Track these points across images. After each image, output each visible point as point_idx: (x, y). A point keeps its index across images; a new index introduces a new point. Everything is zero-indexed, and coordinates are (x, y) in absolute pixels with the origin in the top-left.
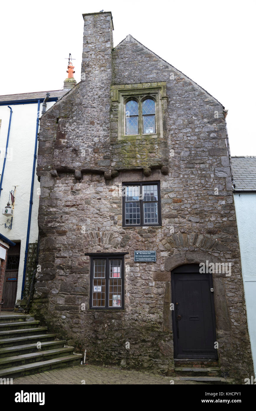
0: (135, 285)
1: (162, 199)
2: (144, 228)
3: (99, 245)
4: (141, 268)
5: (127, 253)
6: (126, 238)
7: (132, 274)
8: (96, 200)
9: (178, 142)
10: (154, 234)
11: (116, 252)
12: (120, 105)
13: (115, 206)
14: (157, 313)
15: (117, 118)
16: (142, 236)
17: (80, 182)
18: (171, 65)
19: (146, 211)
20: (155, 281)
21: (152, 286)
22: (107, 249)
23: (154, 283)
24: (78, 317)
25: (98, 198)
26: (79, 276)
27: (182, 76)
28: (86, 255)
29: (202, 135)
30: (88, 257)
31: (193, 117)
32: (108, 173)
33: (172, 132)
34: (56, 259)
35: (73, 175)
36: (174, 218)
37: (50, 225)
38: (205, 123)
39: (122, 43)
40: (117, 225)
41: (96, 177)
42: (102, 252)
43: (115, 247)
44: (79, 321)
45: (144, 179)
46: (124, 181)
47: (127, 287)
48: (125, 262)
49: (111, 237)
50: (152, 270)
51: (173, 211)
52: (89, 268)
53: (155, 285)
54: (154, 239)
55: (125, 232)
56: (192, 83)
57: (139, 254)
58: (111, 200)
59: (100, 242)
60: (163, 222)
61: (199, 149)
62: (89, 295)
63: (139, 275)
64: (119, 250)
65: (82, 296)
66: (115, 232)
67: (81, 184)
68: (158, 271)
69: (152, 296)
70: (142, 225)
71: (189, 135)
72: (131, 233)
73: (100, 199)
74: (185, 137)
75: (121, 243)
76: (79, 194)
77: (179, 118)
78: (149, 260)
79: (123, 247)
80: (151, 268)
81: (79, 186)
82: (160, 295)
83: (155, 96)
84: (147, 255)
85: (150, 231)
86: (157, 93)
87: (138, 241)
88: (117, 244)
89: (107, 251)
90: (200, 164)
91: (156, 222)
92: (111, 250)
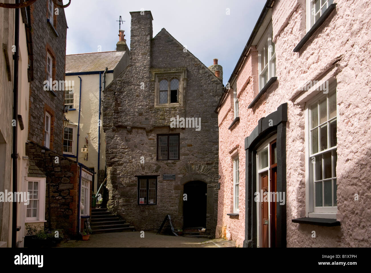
0: (163, 192)
1: (180, 144)
2: (169, 161)
3: (143, 171)
4: (167, 183)
5: (159, 175)
6: (159, 167)
7: (161, 186)
8: (141, 145)
9: (192, 108)
10: (175, 164)
11: (153, 175)
12: (156, 83)
13: (152, 148)
14: (175, 206)
15: (154, 93)
16: (168, 165)
17: (131, 134)
18: (191, 54)
19: (171, 151)
20: (174, 189)
21: (173, 193)
22: (148, 173)
23: (174, 191)
24: (131, 209)
25: (142, 143)
26: (131, 188)
27: (198, 63)
28: (135, 176)
29: (208, 104)
30: (137, 178)
31: (203, 92)
32: (148, 129)
33: (189, 102)
34: (117, 179)
35: (126, 130)
36: (187, 155)
37: (113, 160)
38: (210, 96)
39: (158, 35)
40: (153, 160)
41: (140, 131)
42: (144, 175)
43: (152, 172)
44: (132, 211)
45: (171, 132)
46: (158, 133)
47: (158, 194)
48: (158, 180)
49: (150, 166)
50: (173, 184)
51: (187, 151)
52: (137, 184)
53: (175, 192)
54: (175, 167)
55: (158, 164)
56: (205, 67)
57: (166, 176)
58: (150, 145)
59: (143, 169)
60: (180, 158)
61: (205, 113)
62: (137, 198)
63: (165, 187)
64: (154, 174)
65: (133, 199)
66: (152, 164)
67: (131, 135)
68: (176, 185)
69: (173, 198)
70: (168, 159)
71: (200, 104)
72: (162, 164)
73: (143, 144)
74: (197, 105)
75: (156, 170)
76: (130, 141)
77: (194, 92)
78: (171, 179)
79: (157, 172)
80: (172, 183)
81: (130, 136)
82: (177, 197)
83: (179, 77)
84: (170, 176)
85: (173, 163)
86: (180, 75)
87: (165, 169)
88: (153, 171)
89: (148, 174)
90: (205, 122)
91: (177, 158)
92: (149, 174)
